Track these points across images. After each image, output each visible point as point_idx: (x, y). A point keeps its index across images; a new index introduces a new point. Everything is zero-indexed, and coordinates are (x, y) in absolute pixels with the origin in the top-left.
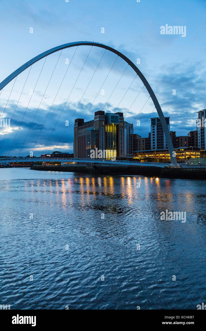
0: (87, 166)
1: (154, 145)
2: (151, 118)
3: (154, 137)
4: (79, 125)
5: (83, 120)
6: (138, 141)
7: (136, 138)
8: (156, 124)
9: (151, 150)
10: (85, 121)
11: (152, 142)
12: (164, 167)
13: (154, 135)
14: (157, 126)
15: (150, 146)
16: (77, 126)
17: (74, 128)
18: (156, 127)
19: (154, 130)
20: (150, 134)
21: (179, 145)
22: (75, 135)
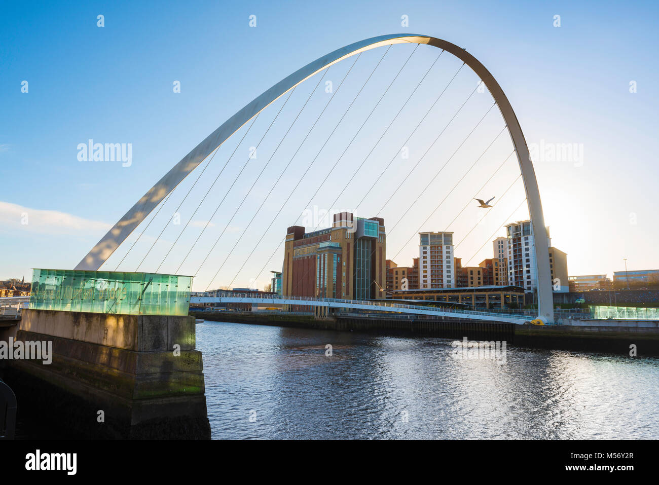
0: (317, 315)
1: (425, 281)
2: (419, 233)
3: (425, 267)
4: (296, 238)
5: (303, 229)
6: (395, 273)
7: (390, 267)
8: (429, 244)
9: (417, 289)
10: (307, 232)
11: (421, 274)
12: (526, 324)
13: (425, 262)
14: (431, 247)
15: (417, 282)
16: (293, 239)
17: (286, 242)
18: (428, 247)
19: (425, 253)
20: (416, 261)
21: (467, 282)
22: (287, 255)
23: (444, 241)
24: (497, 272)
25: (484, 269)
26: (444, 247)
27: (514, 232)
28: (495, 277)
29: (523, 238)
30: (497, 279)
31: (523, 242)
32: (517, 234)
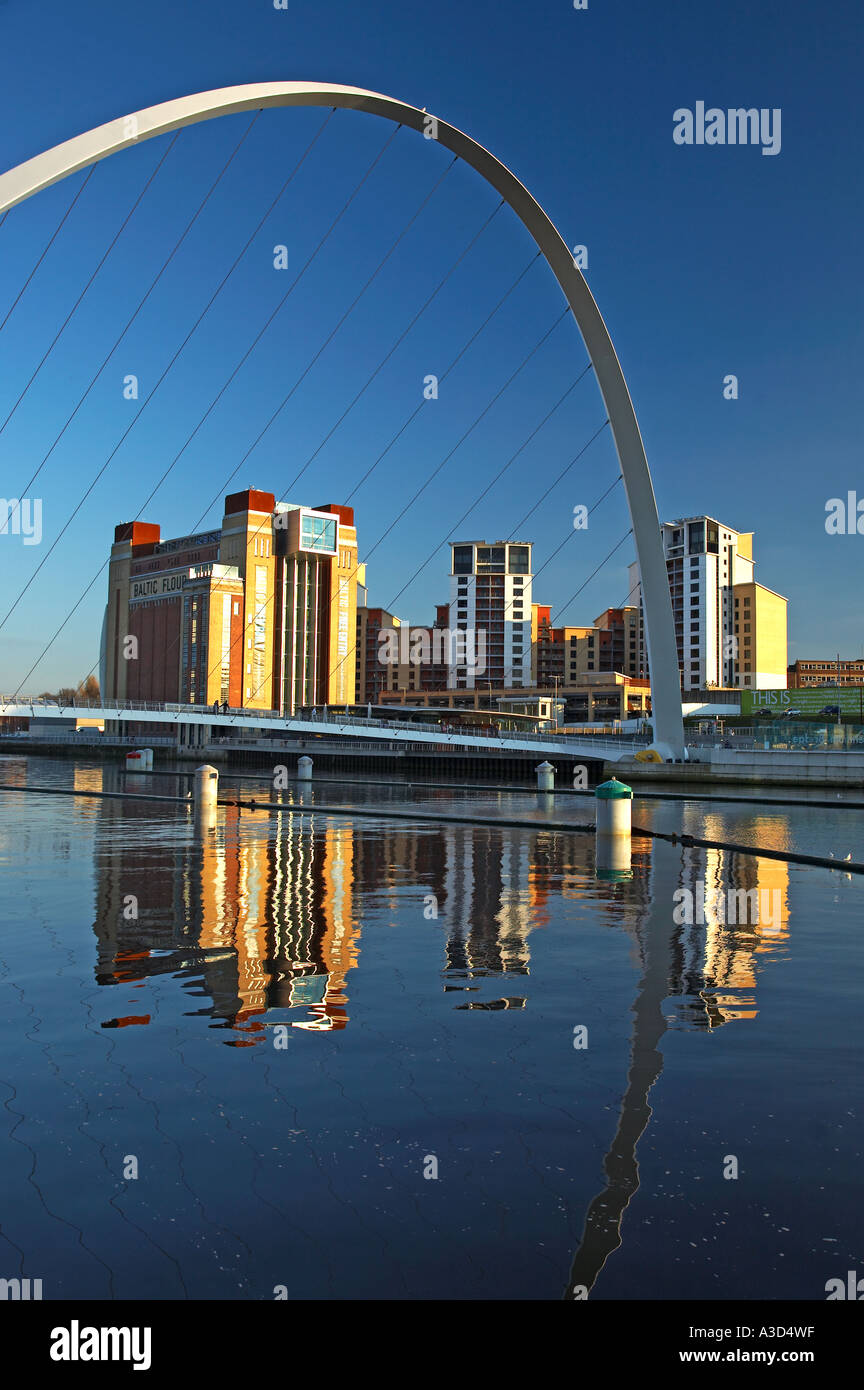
0: (183, 743)
2: (453, 544)
3: (462, 626)
5: (154, 528)
13: (462, 614)
14: (480, 579)
16: (127, 556)
17: (111, 562)
18: (472, 580)
21: (562, 663)
22: (115, 595)
23: (510, 565)
24: (633, 640)
25: (602, 633)
26: (509, 580)
27: (669, 546)
28: (627, 650)
29: (687, 562)
30: (633, 656)
31: (687, 569)
32: (675, 551)
